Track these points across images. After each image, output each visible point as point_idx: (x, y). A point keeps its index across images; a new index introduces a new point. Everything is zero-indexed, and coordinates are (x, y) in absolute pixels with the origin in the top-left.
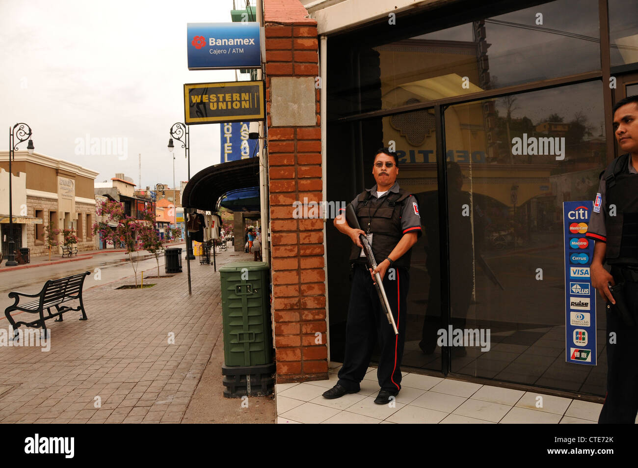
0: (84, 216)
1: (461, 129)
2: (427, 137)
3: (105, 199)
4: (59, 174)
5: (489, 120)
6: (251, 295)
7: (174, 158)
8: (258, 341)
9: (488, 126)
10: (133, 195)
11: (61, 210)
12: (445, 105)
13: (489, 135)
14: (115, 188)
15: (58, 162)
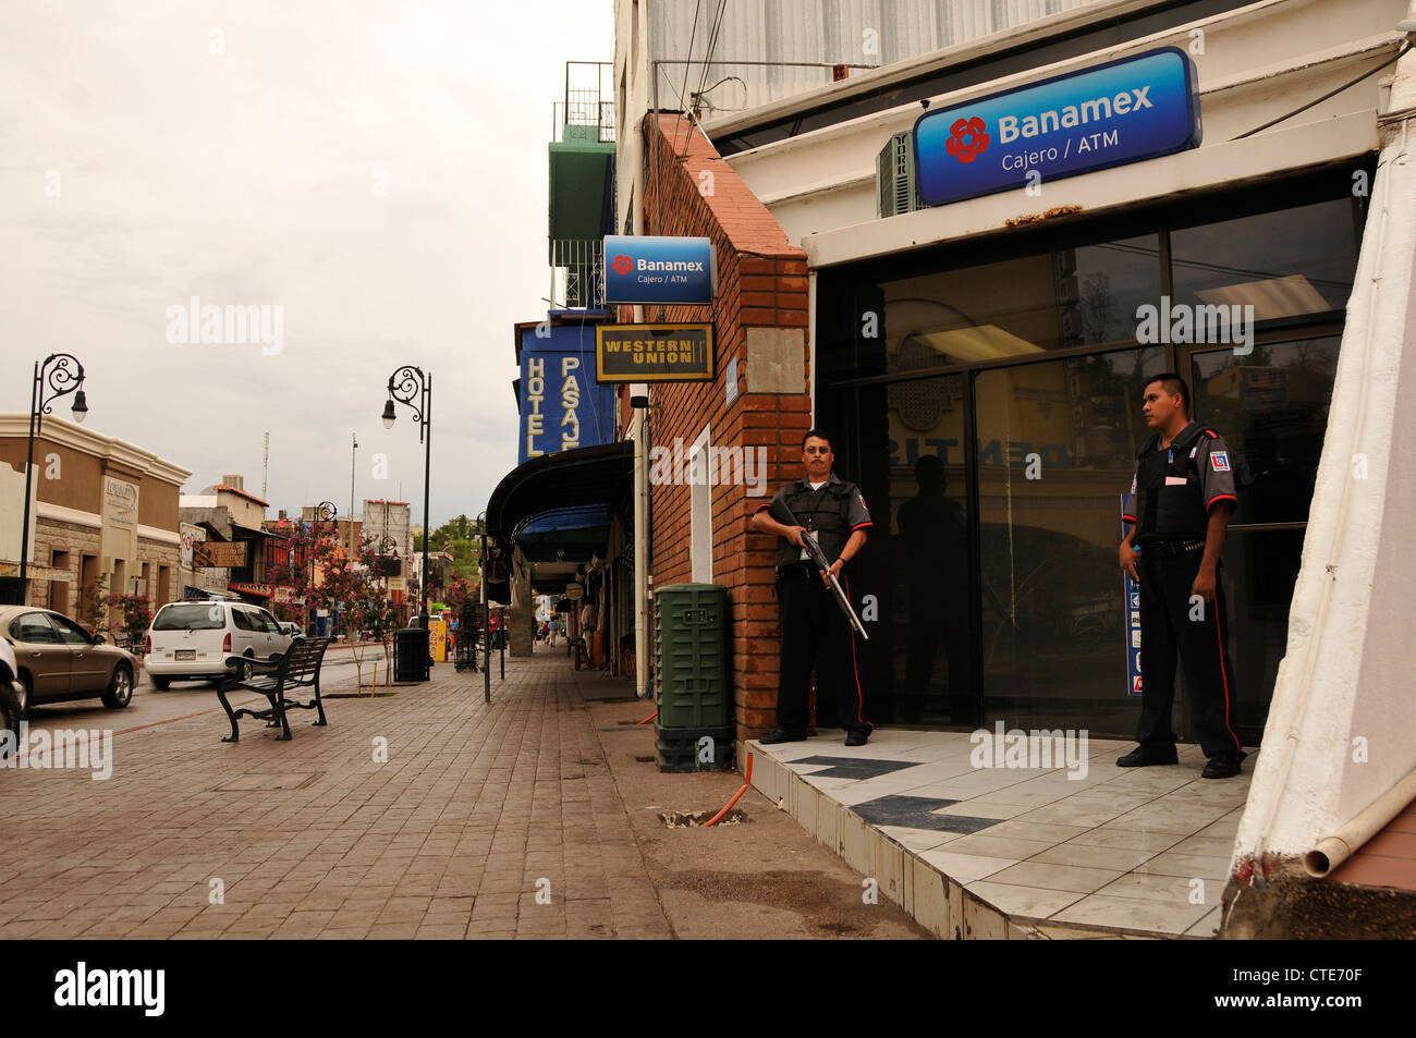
0: (154, 569)
1: (1017, 399)
2: (945, 411)
3: (201, 535)
4: (107, 471)
5: (1077, 381)
6: (705, 625)
7: (356, 446)
8: (713, 690)
9: (1075, 394)
10: (260, 526)
11: (108, 552)
12: (978, 370)
13: (1077, 412)
14: (221, 509)
15: (106, 443)
